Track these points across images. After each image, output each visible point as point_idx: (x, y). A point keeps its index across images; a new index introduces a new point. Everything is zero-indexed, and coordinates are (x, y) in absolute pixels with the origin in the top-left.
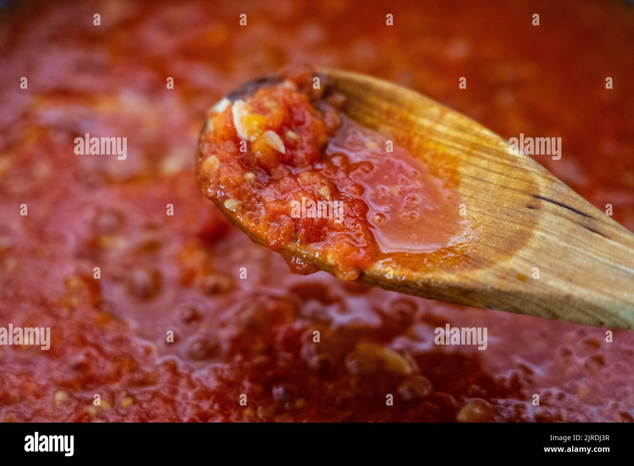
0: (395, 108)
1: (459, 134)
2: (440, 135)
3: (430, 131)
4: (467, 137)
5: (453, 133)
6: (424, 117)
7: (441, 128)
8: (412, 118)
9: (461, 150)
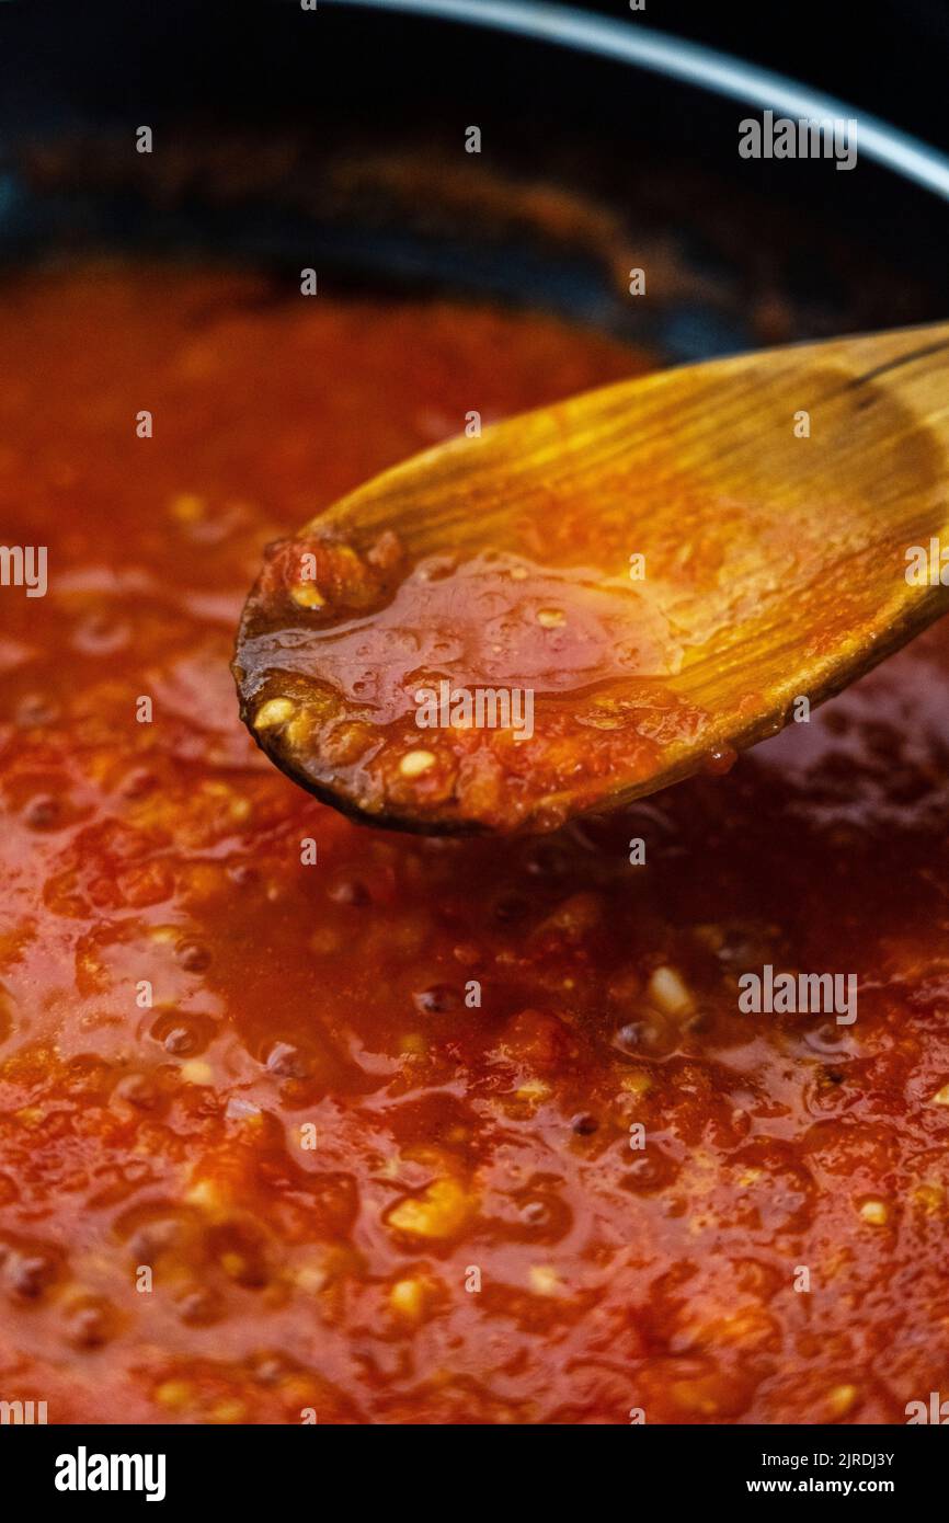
0: (481, 478)
1: (620, 422)
2: (589, 450)
3: (568, 458)
4: (636, 414)
5: (608, 429)
6: (536, 448)
7: (580, 441)
8: (518, 467)
9: (649, 440)
